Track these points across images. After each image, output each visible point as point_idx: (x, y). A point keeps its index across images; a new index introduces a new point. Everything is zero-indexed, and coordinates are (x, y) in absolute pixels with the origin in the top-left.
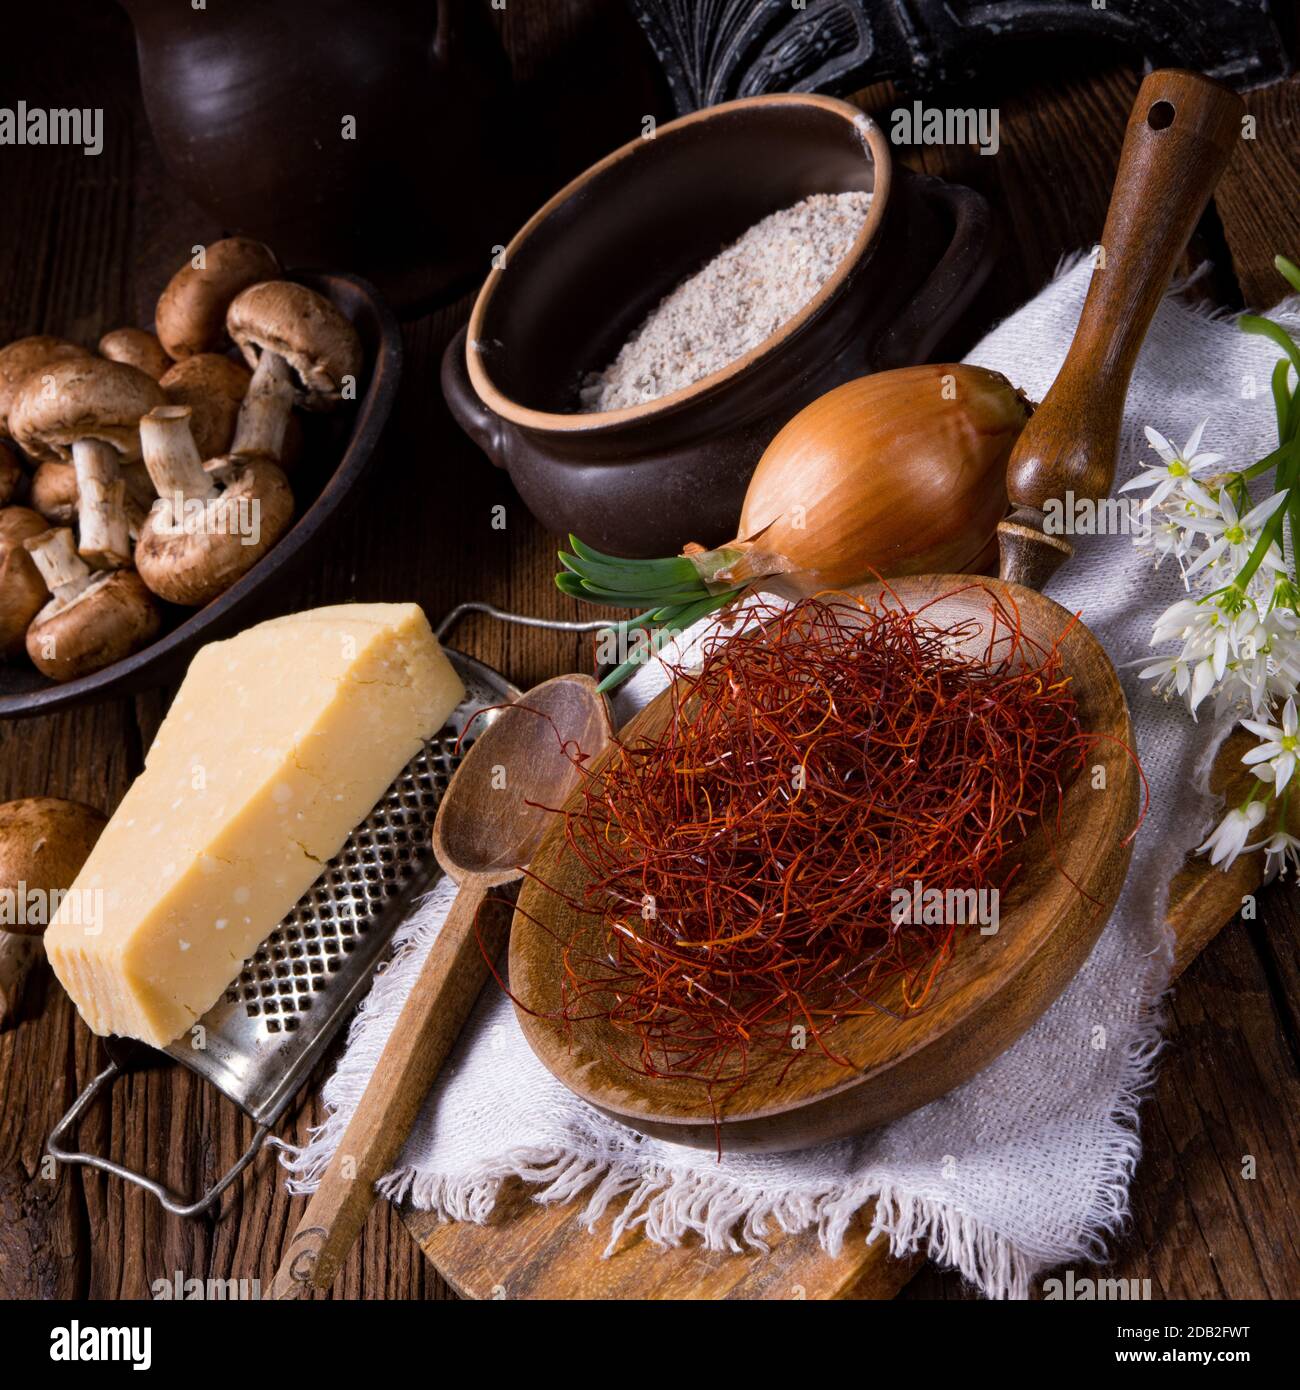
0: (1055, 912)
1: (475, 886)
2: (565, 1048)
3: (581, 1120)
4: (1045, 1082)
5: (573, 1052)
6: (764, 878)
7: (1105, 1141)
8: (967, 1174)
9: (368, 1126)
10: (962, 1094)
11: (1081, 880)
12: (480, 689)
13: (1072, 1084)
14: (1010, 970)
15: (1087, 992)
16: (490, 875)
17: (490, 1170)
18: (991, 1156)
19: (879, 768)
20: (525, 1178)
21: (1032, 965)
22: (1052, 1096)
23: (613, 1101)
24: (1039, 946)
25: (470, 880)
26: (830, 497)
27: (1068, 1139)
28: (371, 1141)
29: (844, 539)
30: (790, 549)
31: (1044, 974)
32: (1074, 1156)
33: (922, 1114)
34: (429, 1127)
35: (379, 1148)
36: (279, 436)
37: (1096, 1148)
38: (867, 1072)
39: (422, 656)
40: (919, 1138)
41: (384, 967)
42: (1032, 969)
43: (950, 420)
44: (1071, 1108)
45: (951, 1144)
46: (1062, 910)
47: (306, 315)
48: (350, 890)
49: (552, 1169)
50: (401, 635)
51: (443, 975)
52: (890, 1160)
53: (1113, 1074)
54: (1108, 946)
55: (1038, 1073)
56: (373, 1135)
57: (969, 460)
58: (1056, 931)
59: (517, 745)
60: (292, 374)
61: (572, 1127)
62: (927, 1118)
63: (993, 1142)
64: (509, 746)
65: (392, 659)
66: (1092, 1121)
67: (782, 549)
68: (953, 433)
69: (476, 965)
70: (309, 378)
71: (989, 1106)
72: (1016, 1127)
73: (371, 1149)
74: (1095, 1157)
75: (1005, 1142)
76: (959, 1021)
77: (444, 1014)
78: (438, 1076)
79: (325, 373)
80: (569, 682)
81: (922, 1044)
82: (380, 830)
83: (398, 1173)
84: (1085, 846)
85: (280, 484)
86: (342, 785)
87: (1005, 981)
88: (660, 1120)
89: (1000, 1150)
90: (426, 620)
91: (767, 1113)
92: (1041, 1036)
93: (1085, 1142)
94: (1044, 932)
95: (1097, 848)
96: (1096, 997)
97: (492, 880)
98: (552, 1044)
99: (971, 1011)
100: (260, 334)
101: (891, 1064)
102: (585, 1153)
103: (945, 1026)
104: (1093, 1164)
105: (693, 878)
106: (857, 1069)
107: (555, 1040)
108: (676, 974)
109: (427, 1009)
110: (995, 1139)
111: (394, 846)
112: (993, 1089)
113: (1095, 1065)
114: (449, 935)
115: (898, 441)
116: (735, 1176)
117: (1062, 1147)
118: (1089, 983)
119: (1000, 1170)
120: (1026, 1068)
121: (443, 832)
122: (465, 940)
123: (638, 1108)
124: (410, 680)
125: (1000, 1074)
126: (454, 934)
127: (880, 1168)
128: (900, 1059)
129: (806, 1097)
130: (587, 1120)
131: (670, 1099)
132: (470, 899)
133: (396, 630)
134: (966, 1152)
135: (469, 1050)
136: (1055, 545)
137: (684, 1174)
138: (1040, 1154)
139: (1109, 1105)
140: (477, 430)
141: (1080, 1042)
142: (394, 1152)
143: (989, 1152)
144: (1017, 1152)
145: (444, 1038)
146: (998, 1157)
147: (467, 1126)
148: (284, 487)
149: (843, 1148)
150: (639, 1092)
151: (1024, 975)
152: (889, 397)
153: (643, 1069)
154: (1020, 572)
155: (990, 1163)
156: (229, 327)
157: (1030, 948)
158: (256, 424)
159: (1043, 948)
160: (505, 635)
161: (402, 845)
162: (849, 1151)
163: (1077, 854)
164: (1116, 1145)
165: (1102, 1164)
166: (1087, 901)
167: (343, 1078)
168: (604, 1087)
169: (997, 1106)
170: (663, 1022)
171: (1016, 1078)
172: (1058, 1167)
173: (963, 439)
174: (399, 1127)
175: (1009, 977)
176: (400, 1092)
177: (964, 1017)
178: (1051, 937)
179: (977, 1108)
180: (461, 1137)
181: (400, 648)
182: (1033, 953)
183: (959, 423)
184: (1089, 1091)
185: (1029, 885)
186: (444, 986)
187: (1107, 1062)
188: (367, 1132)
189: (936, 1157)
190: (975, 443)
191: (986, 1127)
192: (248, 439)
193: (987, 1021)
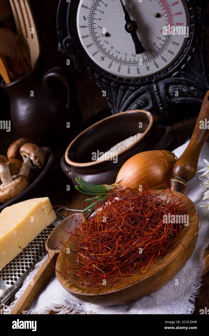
0: (178, 251)
1: (52, 253)
2: (65, 280)
3: (68, 300)
4: (173, 293)
5: (67, 281)
6: (113, 243)
7: (186, 306)
8: (154, 311)
9: (22, 300)
10: (154, 295)
11: (184, 245)
12: (60, 219)
13: (179, 293)
14: (167, 263)
15: (184, 274)
16: (56, 251)
17: (46, 309)
18: (159, 308)
19: (141, 221)
20: (54, 310)
21: (172, 262)
22: (175, 296)
23: (74, 291)
24: (174, 258)
25: (52, 252)
26: (135, 173)
27: (178, 305)
28: (22, 303)
29: (137, 182)
30: (126, 185)
31: (174, 266)
32: (179, 309)
33: (144, 299)
34: (36, 302)
35: (24, 305)
36: (28, 173)
37: (184, 308)
38: (132, 284)
39: (48, 208)
40: (143, 304)
41: (32, 271)
42: (172, 264)
43: (162, 159)
44: (179, 298)
45: (150, 305)
46: (179, 251)
47: (35, 149)
48: (28, 257)
49: (60, 309)
50: (44, 203)
51: (43, 270)
52: (136, 308)
53: (189, 291)
54: (189, 265)
55: (172, 291)
56: (23, 302)
57: (165, 167)
58: (178, 255)
59: (66, 227)
60: (31, 161)
61: (66, 301)
62: (146, 300)
63: (160, 305)
64: (64, 227)
65: (42, 208)
66: (184, 301)
67: (124, 185)
68: (162, 162)
69: (51, 269)
70: (35, 163)
71: (160, 297)
72: (166, 302)
73: (22, 305)
74: (184, 309)
75: (163, 305)
76: (154, 273)
77: (42, 278)
78: (40, 292)
79: (38, 161)
80: (78, 214)
81: (145, 278)
82: (36, 245)
83: (28, 311)
84: (186, 239)
85: (26, 180)
86: (28, 233)
87: (165, 265)
88: (84, 294)
89: (162, 307)
90: (50, 201)
91: (108, 293)
92: (173, 283)
93: (182, 306)
94: (175, 255)
95: (188, 238)
96: (186, 275)
97: (56, 252)
98: (63, 280)
99: (157, 271)
100: (26, 153)
101: (138, 282)
102: (68, 306)
103: (151, 274)
104: (183, 311)
105: (97, 244)
106: (130, 284)
107: (63, 279)
108: (91, 265)
109: (39, 277)
110: (161, 304)
111: (39, 249)
112: (161, 294)
113: (185, 289)
114: (46, 262)
115: (150, 162)
116: (101, 312)
117: (176, 307)
118: (185, 272)
119: (161, 311)
120: (169, 290)
121: (48, 243)
122: (49, 263)
123: (79, 292)
124: (45, 213)
125: (163, 290)
126: (47, 262)
127: (133, 309)
128: (139, 281)
129: (117, 289)
130: (70, 300)
131: (87, 290)
132: (51, 255)
133: (43, 202)
134: (154, 307)
135: (47, 287)
136: (183, 183)
137: (90, 311)
138: (171, 308)
139: (188, 298)
140: (66, 172)
141: (182, 284)
142: (27, 307)
143: (159, 307)
144: (166, 307)
145: (42, 284)
146: (161, 308)
147: (44, 301)
148: (27, 181)
149: (126, 307)
150: (80, 289)
151: (170, 264)
152: (149, 154)
153: (82, 284)
154: (175, 189)
155: (159, 309)
156: (20, 152)
157: (171, 258)
158: (23, 170)
159: (175, 259)
160: (68, 213)
161: (40, 249)
162: (127, 307)
163: (184, 240)
164: (189, 307)
165: (185, 311)
166: (185, 250)
167: (20, 292)
168: (72, 288)
169: (162, 297)
170: (87, 275)
171: (167, 292)
172: (175, 311)
173: (164, 163)
174: (29, 301)
175: (166, 264)
176: (30, 293)
177: (155, 273)
178: (177, 257)
179: (157, 298)
180: (42, 304)
181: (44, 206)
182: (172, 259)
183: (164, 160)
184: (183, 295)
185: (172, 248)
186: (43, 272)
187: (188, 289)
188: (22, 301)
189: (147, 307)
190: (167, 165)
191: (159, 301)
192: (21, 173)
193: (161, 275)
